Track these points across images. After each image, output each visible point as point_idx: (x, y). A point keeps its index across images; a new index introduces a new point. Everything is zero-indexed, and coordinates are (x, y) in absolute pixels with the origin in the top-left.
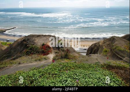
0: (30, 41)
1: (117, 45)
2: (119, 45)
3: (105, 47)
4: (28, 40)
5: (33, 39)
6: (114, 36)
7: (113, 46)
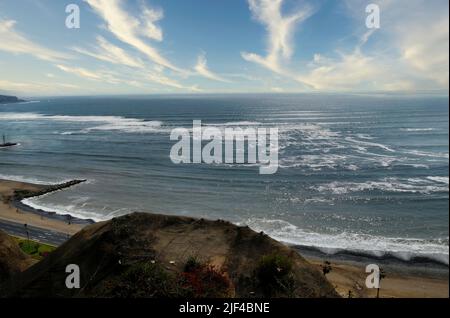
0: (132, 243)
4: (124, 235)
5: (148, 233)
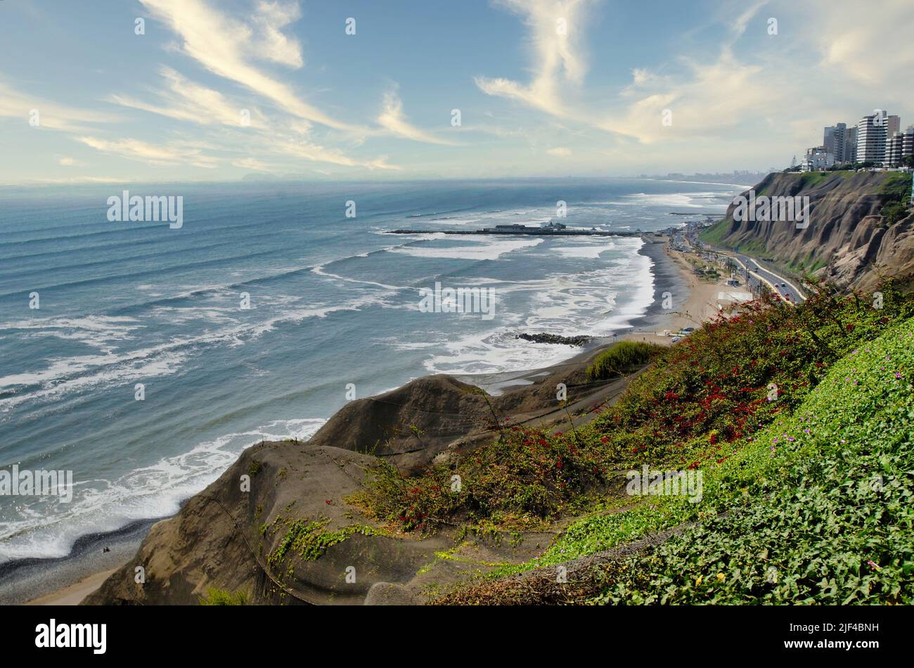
1: (297, 518)
2: (310, 509)
3: (211, 575)
6: (255, 448)
7: (267, 536)
